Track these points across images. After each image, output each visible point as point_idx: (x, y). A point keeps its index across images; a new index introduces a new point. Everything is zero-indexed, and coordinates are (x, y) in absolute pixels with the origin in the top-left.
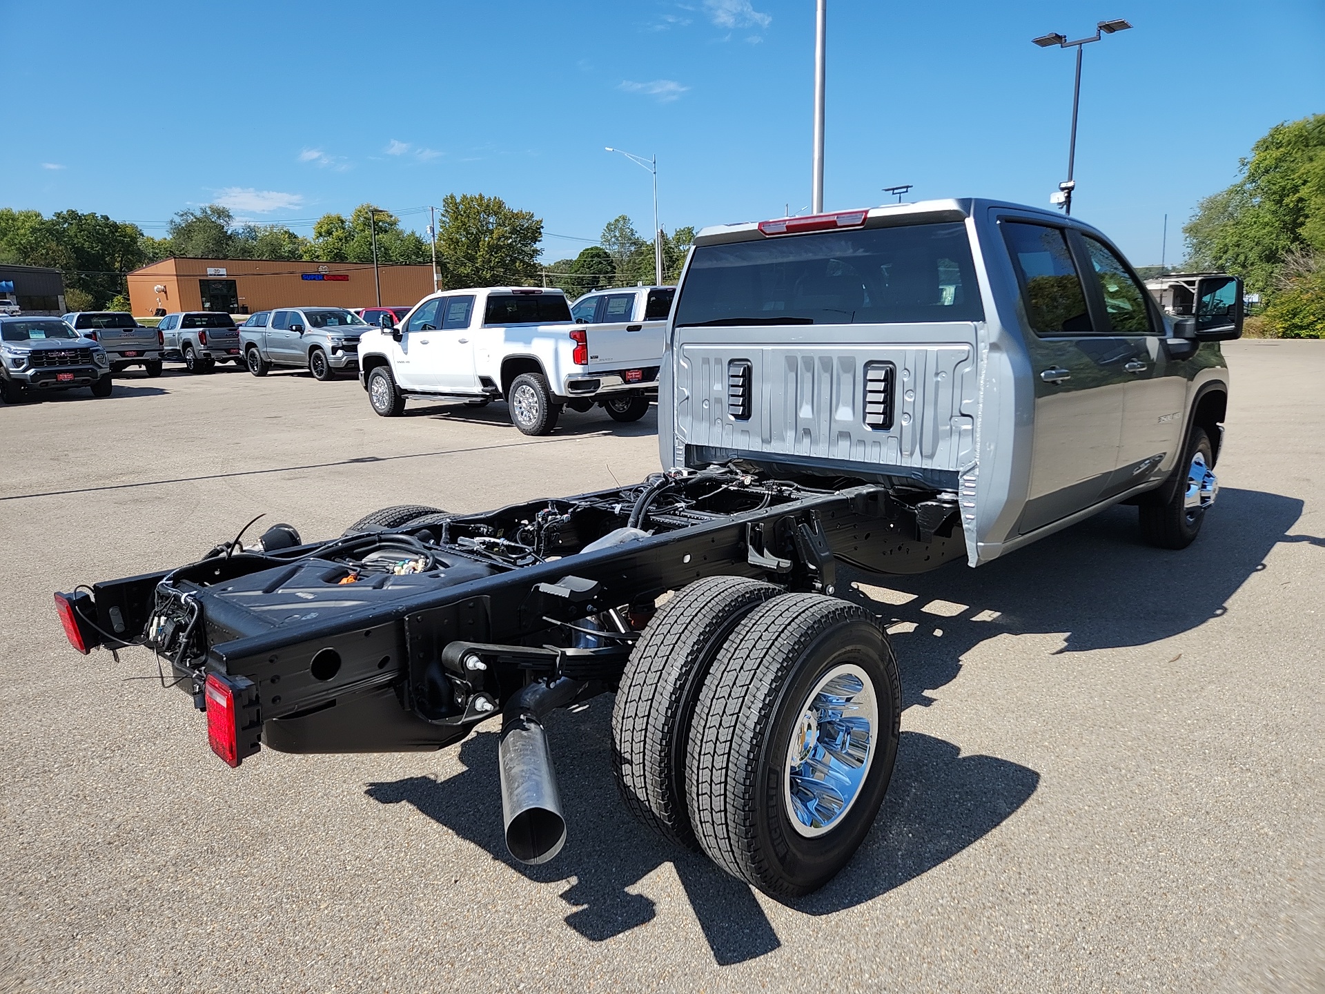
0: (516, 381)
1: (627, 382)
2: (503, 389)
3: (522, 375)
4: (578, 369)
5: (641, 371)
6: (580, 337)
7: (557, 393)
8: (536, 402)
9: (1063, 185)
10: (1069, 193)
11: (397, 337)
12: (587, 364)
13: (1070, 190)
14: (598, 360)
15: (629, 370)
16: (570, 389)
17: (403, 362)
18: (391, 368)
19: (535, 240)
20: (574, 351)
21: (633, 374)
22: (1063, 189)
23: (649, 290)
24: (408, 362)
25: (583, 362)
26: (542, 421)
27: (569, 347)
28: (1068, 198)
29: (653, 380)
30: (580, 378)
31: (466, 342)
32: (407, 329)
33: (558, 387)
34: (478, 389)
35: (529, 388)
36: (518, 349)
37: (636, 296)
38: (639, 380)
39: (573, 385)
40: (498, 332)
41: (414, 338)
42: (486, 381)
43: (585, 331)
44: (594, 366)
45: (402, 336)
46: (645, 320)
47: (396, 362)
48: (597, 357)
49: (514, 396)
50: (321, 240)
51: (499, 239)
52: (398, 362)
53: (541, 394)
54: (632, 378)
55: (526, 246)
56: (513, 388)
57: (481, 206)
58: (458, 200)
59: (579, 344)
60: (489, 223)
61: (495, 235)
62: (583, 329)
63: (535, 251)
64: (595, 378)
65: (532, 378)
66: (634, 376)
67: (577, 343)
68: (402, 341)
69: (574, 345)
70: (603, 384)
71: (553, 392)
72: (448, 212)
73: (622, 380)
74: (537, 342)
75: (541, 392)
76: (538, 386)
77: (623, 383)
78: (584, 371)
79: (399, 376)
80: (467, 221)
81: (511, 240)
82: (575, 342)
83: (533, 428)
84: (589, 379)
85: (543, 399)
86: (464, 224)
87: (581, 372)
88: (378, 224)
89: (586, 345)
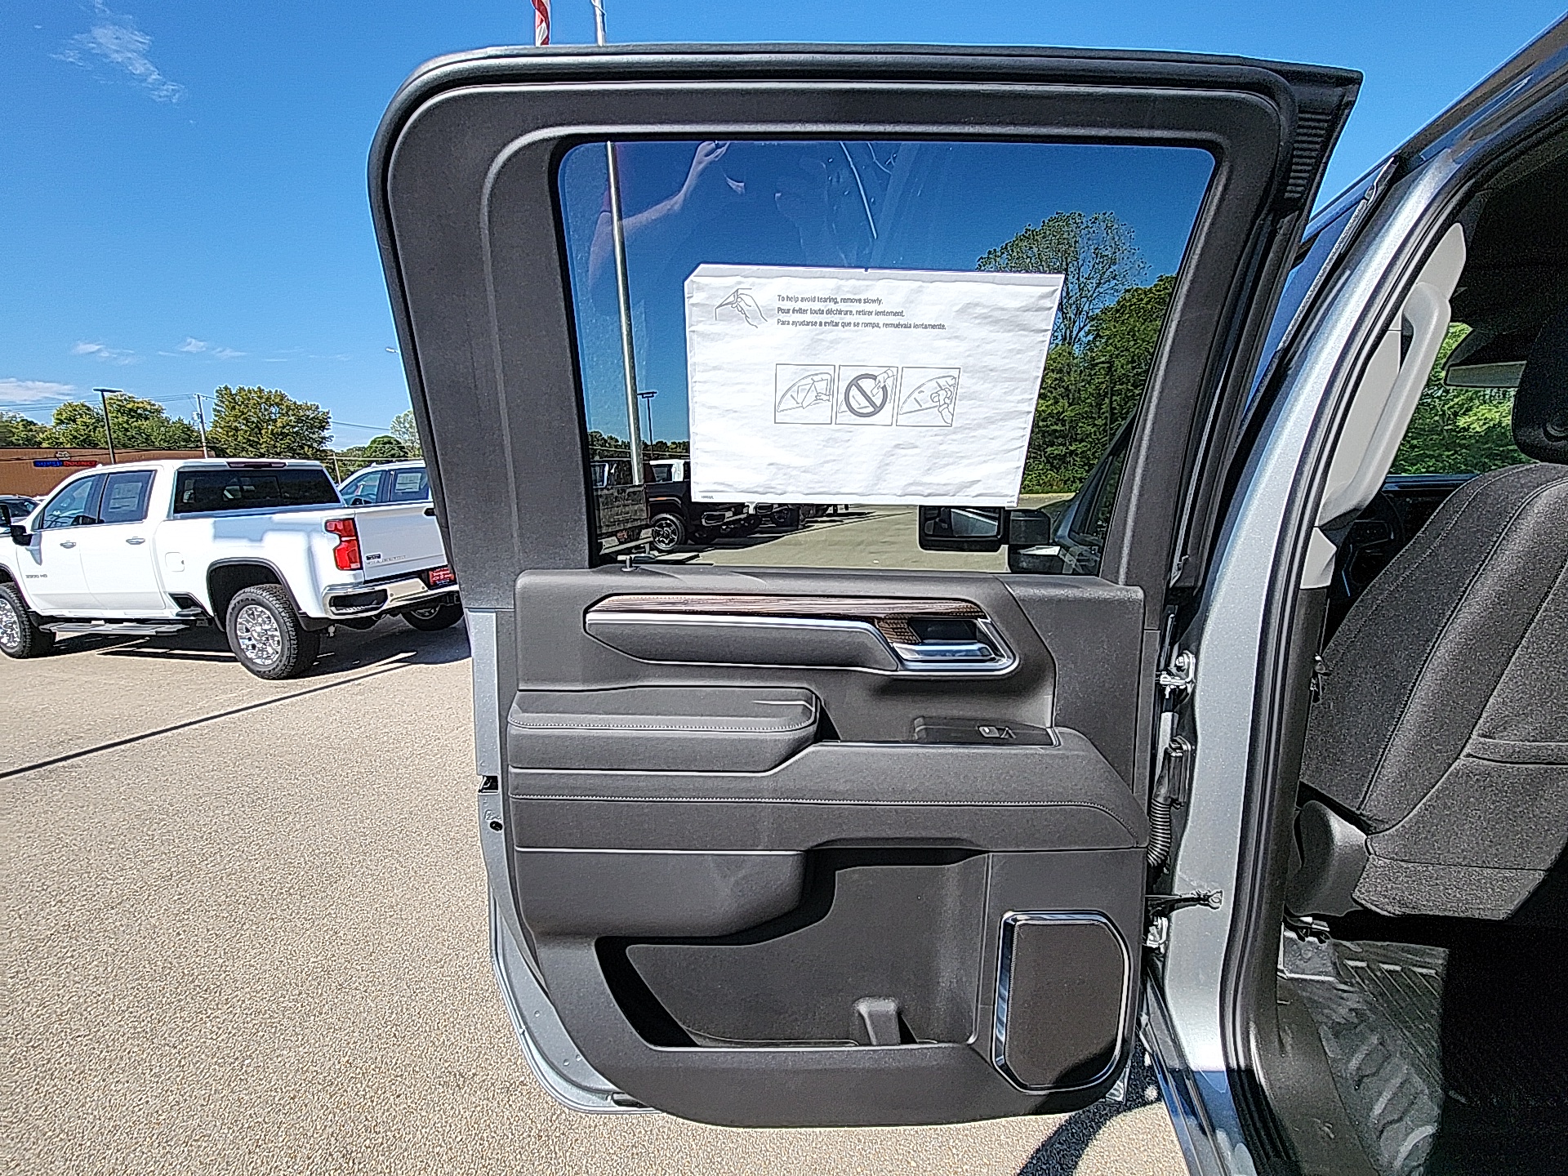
0: (238, 599)
1: (430, 587)
2: (215, 610)
3: (247, 590)
4: (346, 577)
6: (346, 529)
7: (314, 614)
8: (276, 630)
11: (21, 537)
12: (361, 568)
14: (380, 560)
15: (433, 569)
16: (333, 609)
17: (35, 576)
18: (16, 584)
19: (323, 428)
20: (334, 550)
21: (441, 573)
24: (45, 576)
25: (353, 566)
26: (289, 658)
27: (327, 544)
30: (350, 591)
31: (140, 542)
32: (40, 524)
33: (312, 607)
34: (172, 611)
35: (260, 609)
36: (238, 550)
38: (450, 581)
39: (338, 602)
41: (51, 539)
42: (184, 601)
43: (353, 519)
44: (371, 570)
45: (31, 536)
47: (25, 577)
48: (379, 557)
49: (236, 621)
50: (63, 427)
51: (284, 427)
52: (28, 576)
53: (283, 617)
54: (439, 580)
55: (314, 433)
56: (233, 609)
57: (260, 398)
58: (234, 392)
59: (344, 539)
60: (272, 413)
61: (279, 424)
62: (352, 516)
63: (324, 438)
64: (377, 588)
65: (264, 594)
66: (442, 577)
67: (340, 537)
68: (28, 544)
69: (334, 540)
70: (392, 595)
71: (305, 613)
72: (222, 402)
73: (423, 585)
74: (271, 538)
75: (283, 614)
76: (277, 606)
77: (426, 589)
78: (356, 579)
79: (33, 597)
80: (245, 411)
81: (297, 429)
82: (337, 537)
83: (274, 669)
84: (366, 590)
85: (288, 624)
86: (243, 413)
87: (353, 581)
88: (135, 412)
89: (357, 540)
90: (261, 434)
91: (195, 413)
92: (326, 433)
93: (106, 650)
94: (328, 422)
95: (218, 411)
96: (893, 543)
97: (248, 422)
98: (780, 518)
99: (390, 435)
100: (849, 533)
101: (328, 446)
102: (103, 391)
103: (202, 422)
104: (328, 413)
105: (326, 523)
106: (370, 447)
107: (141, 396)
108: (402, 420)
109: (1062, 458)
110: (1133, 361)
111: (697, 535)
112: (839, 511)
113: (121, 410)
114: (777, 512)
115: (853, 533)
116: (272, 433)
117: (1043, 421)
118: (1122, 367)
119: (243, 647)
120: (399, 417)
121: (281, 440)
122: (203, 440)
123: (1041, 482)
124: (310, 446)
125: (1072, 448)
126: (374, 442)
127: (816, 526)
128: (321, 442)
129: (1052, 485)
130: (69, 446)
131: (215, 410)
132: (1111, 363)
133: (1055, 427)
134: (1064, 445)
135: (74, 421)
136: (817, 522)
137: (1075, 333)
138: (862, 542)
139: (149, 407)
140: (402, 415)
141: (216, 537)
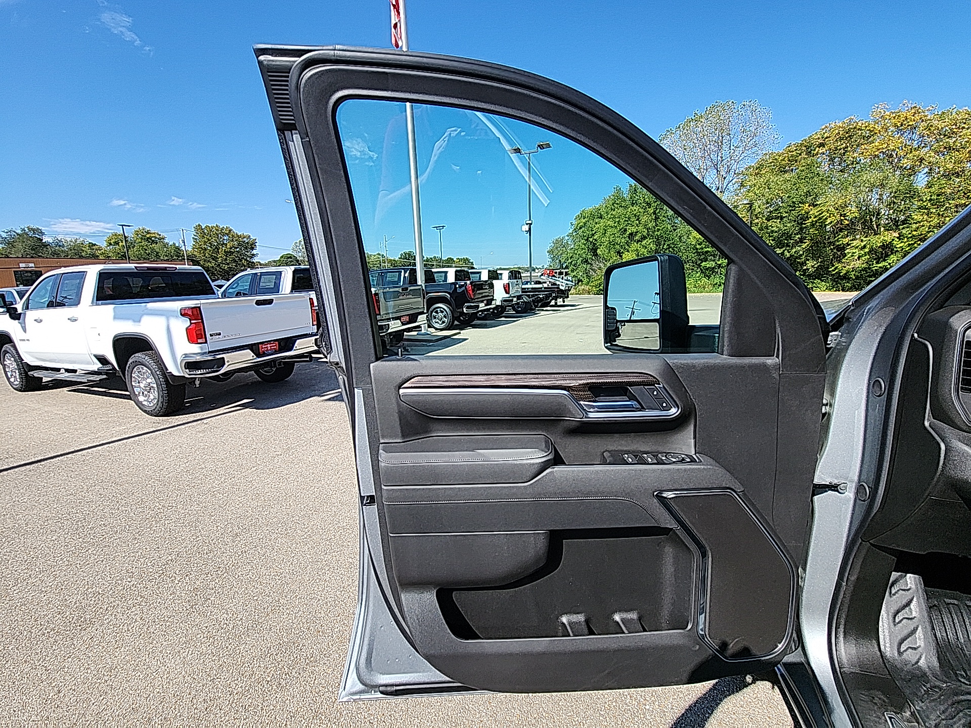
0: (132, 361)
1: (258, 355)
2: (119, 367)
3: (136, 355)
4: (195, 348)
5: (277, 343)
6: (195, 314)
7: (176, 373)
8: (154, 383)
9: (527, 222)
10: (530, 226)
11: (15, 315)
12: (206, 342)
13: (530, 224)
14: (221, 337)
15: (262, 343)
16: (187, 370)
17: (24, 340)
18: (16, 346)
19: (252, 249)
20: (187, 329)
21: (269, 345)
22: (527, 224)
23: (293, 269)
24: (28, 340)
25: (200, 341)
26: (162, 403)
27: (181, 326)
28: (530, 229)
29: (291, 349)
30: (199, 358)
31: (76, 320)
32: (26, 306)
33: (174, 369)
34: (96, 366)
35: (145, 368)
36: (128, 328)
37: (283, 273)
38: (276, 351)
39: (191, 366)
40: (108, 310)
41: (31, 315)
42: (103, 360)
43: (199, 308)
44: (213, 344)
45: (20, 314)
46: (292, 291)
48: (220, 334)
49: (131, 376)
50: (111, 247)
51: (231, 248)
52: (20, 340)
53: (157, 375)
54: (267, 350)
55: (247, 252)
56: (129, 367)
57: (217, 230)
58: (203, 227)
59: (193, 322)
60: (224, 240)
61: (228, 247)
62: (199, 306)
63: (253, 255)
64: (218, 357)
65: (146, 358)
66: (269, 348)
67: (190, 320)
68: (19, 319)
69: (185, 323)
70: (228, 362)
71: (170, 373)
72: (197, 233)
73: (253, 354)
74: (145, 319)
75: (158, 373)
76: (154, 367)
77: (255, 357)
78: (202, 350)
79: (24, 354)
80: (210, 238)
81: (238, 249)
82: (188, 320)
83: (154, 410)
84: (210, 358)
85: (161, 379)
86: (209, 240)
87: (200, 351)
88: (151, 239)
89: (203, 322)
90: (218, 252)
91: (180, 240)
92: (254, 252)
93: (71, 388)
94: (255, 245)
95: (196, 239)
96: (594, 327)
97: (211, 245)
98: (518, 307)
99: (291, 253)
100: (563, 319)
101: (255, 260)
102: (122, 225)
103: (185, 245)
104: (255, 240)
105: (181, 310)
106: (280, 260)
107: (154, 229)
108: (298, 244)
109: (712, 269)
110: (768, 203)
111: (462, 318)
112: (558, 304)
113: (143, 238)
114: (515, 304)
115: (567, 319)
116: (225, 252)
117: (699, 244)
118: (759, 207)
119: (137, 393)
120: (297, 243)
121: (230, 255)
122: (185, 255)
123: (697, 285)
124: (246, 260)
125: (719, 263)
126: (282, 257)
127: (543, 313)
128: (252, 257)
129: (704, 288)
130: (114, 258)
131: (193, 238)
132: (751, 205)
133: (708, 249)
134: (713, 261)
135: (118, 244)
136: (543, 310)
137: (725, 185)
138: (572, 325)
139: (158, 236)
140: (298, 242)
141: (115, 318)
